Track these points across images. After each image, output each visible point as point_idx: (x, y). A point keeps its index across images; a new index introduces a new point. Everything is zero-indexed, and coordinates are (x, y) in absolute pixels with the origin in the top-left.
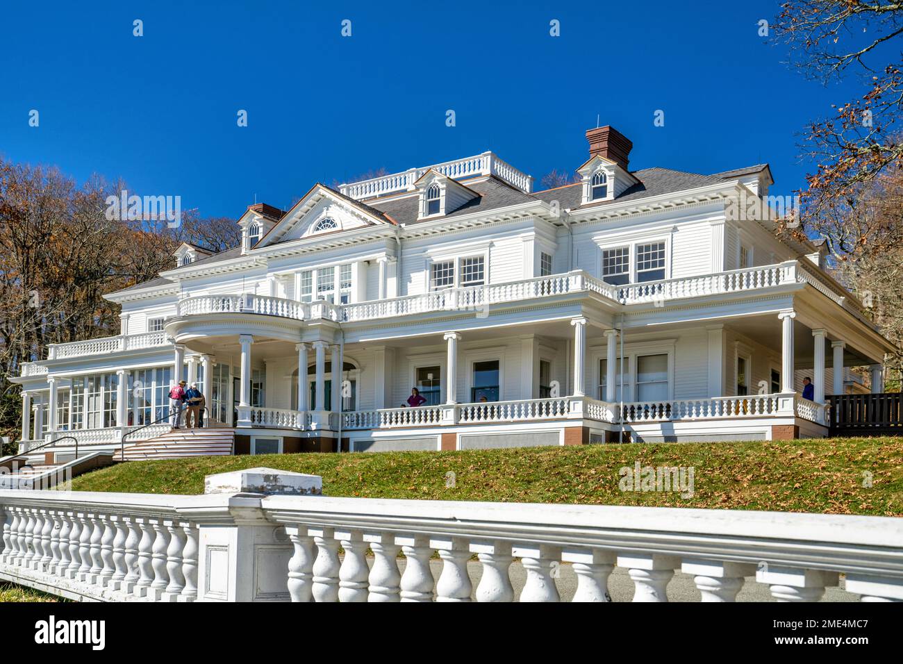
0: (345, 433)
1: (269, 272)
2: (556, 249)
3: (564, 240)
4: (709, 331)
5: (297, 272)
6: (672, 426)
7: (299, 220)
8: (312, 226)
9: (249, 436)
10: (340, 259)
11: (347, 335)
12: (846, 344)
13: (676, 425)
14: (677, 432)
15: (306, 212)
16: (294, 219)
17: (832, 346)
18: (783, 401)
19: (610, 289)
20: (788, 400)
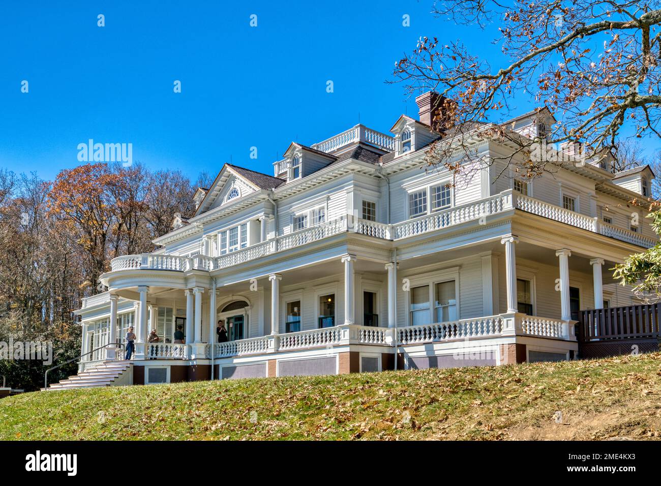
0: (217, 360)
1: (205, 234)
2: (379, 197)
3: (385, 189)
4: (483, 258)
5: (219, 233)
6: (433, 348)
7: (219, 193)
8: (226, 197)
9: (144, 366)
10: (240, 220)
11: (219, 281)
12: (605, 261)
13: (436, 347)
14: (437, 353)
15: (222, 186)
16: (215, 192)
17: (591, 263)
18: (507, 321)
19: (388, 228)
20: (511, 320)
